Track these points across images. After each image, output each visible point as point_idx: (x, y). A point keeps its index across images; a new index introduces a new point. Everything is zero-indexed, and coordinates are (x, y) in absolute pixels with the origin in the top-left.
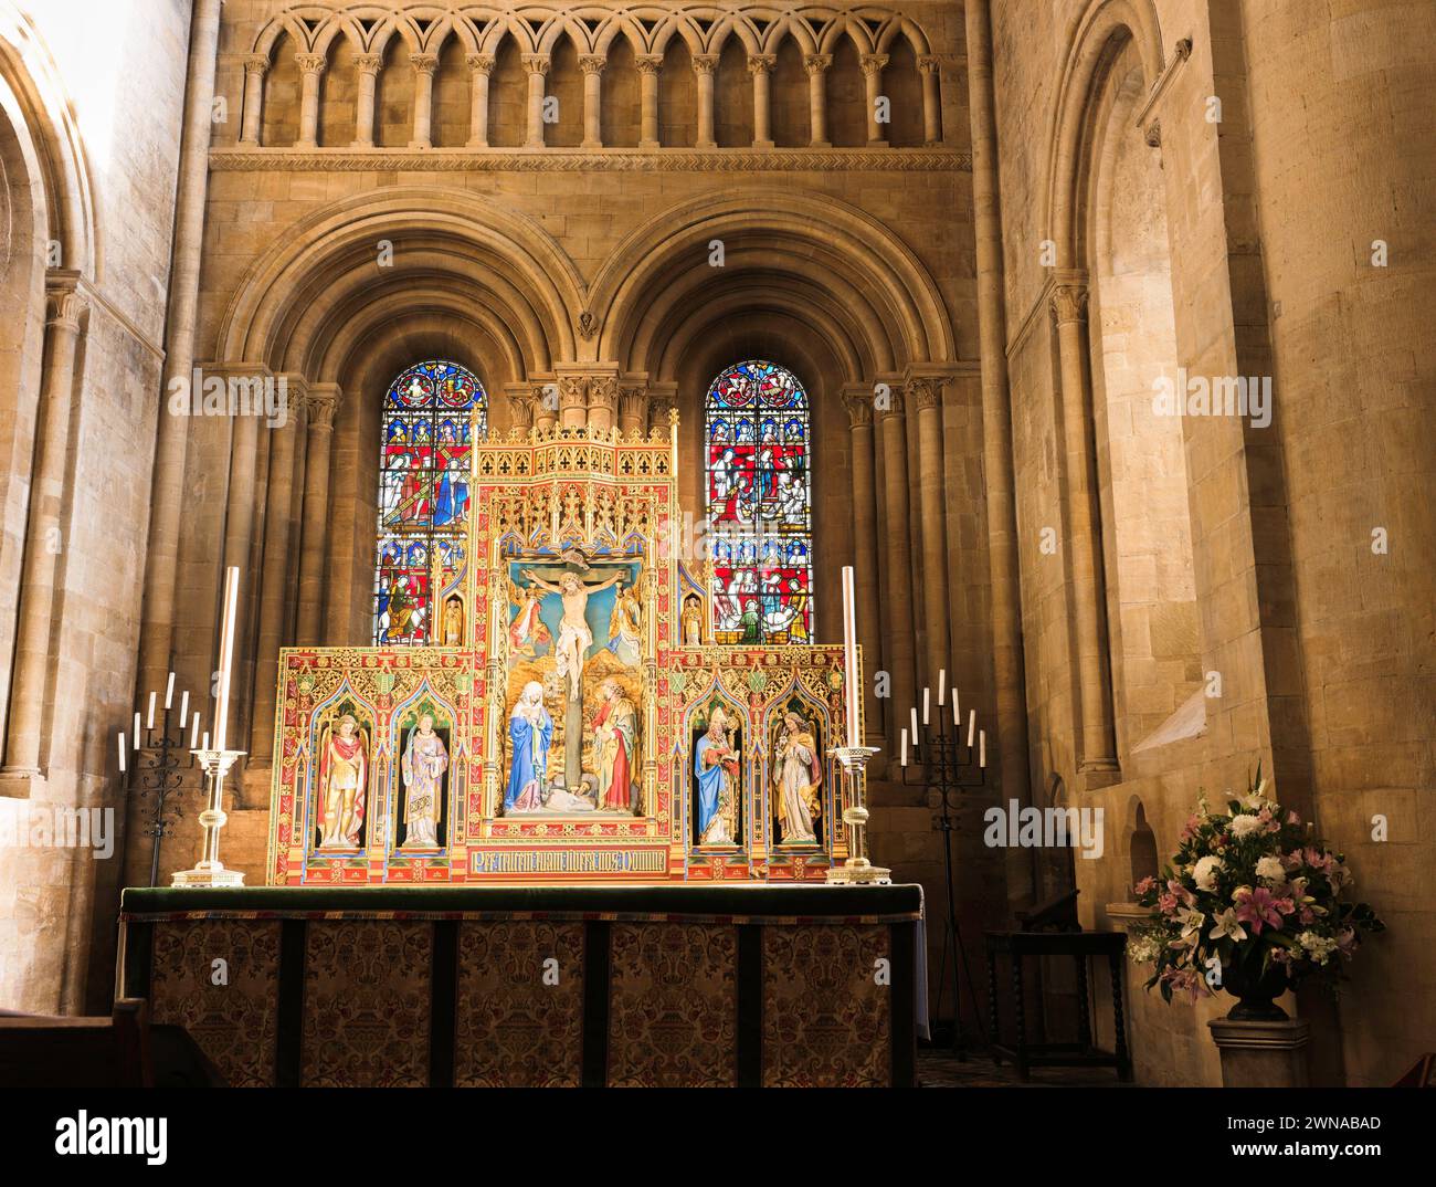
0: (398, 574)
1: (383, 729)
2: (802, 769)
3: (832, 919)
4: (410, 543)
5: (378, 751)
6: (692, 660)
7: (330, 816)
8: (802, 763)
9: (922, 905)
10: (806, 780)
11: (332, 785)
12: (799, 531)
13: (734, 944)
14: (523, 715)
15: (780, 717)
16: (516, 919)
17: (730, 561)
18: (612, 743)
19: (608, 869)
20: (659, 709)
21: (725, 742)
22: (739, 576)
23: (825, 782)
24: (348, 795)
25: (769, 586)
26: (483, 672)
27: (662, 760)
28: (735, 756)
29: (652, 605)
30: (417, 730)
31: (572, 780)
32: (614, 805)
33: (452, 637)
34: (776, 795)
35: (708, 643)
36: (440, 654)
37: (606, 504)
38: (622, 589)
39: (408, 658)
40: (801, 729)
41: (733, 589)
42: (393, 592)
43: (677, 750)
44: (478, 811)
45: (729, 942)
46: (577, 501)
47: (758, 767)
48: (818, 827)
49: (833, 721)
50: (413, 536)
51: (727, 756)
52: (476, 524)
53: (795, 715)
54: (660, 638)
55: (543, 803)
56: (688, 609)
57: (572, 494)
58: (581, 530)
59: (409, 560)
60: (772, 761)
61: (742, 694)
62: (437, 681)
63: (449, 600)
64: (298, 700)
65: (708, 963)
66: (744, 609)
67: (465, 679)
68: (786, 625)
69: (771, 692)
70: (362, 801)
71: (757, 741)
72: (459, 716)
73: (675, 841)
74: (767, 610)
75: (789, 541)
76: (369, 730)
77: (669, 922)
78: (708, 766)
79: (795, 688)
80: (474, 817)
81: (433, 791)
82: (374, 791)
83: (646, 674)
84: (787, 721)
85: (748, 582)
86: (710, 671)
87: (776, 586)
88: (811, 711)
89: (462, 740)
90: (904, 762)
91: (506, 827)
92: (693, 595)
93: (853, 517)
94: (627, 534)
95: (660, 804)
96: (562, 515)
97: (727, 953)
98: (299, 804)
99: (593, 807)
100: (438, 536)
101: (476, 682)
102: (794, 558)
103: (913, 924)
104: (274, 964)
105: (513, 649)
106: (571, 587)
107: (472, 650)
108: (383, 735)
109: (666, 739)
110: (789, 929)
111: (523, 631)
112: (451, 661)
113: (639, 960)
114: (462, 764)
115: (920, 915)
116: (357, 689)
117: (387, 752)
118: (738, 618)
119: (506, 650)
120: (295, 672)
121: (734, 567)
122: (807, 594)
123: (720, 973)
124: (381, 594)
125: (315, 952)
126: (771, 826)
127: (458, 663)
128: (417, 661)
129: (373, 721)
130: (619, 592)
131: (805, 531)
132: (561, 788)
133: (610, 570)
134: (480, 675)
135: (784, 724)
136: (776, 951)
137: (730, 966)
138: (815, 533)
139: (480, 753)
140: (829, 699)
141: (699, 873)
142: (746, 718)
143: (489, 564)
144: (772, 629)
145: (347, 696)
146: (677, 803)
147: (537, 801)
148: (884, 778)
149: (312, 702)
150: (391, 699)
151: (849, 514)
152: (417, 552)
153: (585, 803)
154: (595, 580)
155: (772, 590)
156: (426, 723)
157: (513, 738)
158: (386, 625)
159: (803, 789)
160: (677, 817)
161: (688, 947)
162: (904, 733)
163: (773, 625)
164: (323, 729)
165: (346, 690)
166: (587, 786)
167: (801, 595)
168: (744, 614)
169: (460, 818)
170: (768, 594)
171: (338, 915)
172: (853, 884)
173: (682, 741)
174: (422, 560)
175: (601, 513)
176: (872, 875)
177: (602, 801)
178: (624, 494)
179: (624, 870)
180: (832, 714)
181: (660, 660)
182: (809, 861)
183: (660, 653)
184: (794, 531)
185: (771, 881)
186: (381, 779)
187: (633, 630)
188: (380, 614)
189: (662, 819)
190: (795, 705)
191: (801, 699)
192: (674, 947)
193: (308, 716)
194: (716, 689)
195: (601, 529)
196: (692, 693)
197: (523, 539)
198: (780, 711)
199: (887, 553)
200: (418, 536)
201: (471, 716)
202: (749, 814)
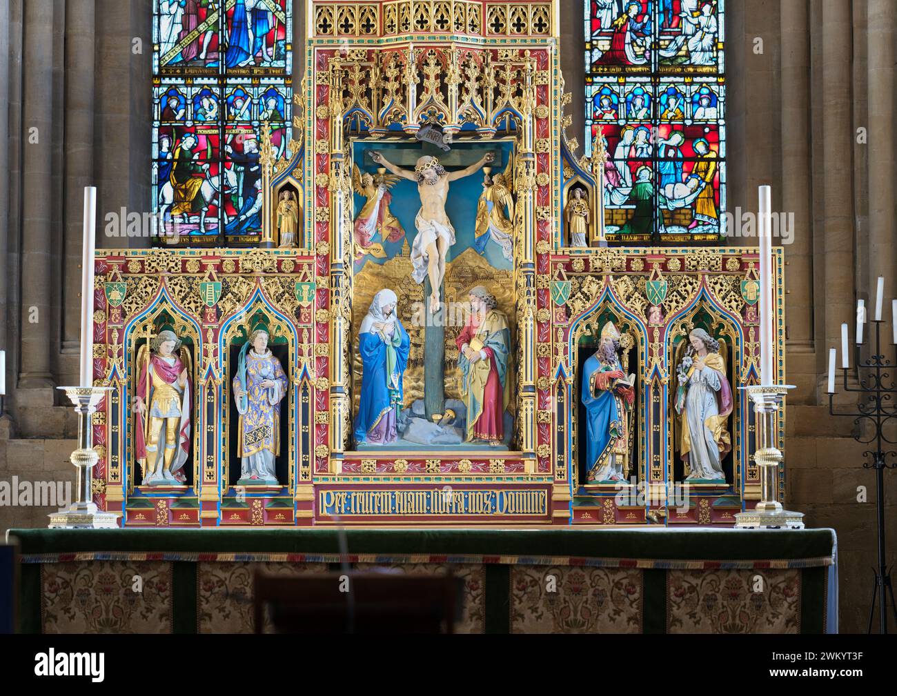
0: (181, 132)
1: (211, 347)
2: (710, 397)
3: (741, 563)
4: (196, 90)
5: (205, 373)
6: (578, 266)
7: (152, 448)
8: (711, 389)
9: (835, 550)
10: (714, 408)
11: (153, 413)
12: (708, 75)
13: (638, 589)
14: (374, 330)
15: (683, 333)
16: (413, 562)
17: (616, 115)
18: (482, 363)
19: (480, 511)
20: (539, 324)
21: (617, 364)
22: (628, 135)
23: (737, 410)
24: (172, 424)
25: (668, 148)
26: (327, 278)
27: (542, 384)
28: (630, 381)
29: (528, 197)
30: (251, 347)
31: (434, 406)
32: (485, 436)
33: (287, 235)
34: (678, 426)
35: (596, 244)
36: (275, 258)
37: (473, 73)
38: (491, 175)
39: (237, 262)
40: (709, 348)
41: (620, 152)
42: (177, 156)
43: (561, 373)
44: (326, 443)
45: (634, 587)
46: (438, 70)
47: (656, 393)
48: (727, 463)
49: (748, 339)
50: (199, 81)
51: (620, 381)
52: (314, 98)
53: (701, 332)
54: (540, 239)
55: (401, 434)
56: (573, 202)
57: (432, 62)
58: (443, 107)
59: (196, 112)
60: (674, 384)
61: (638, 306)
62: (272, 290)
63: (282, 190)
64: (108, 311)
65: (611, 606)
66: (635, 178)
67: (306, 288)
68: (689, 200)
69: (674, 304)
70: (187, 431)
71: (657, 362)
72: (300, 332)
73: (557, 479)
74: (665, 181)
75: (694, 88)
76: (191, 347)
77: (571, 566)
78: (597, 391)
79: (703, 299)
80: (321, 451)
81: (271, 420)
82: (202, 419)
83: (522, 281)
84: (692, 338)
85: (640, 143)
86: (600, 278)
87: (676, 148)
88: (721, 326)
89: (305, 360)
90: (831, 389)
91: (359, 462)
92: (578, 185)
93: (779, 63)
94: (498, 109)
95: (540, 436)
96: (420, 88)
97: (632, 597)
98: (115, 435)
99: (459, 439)
100: (232, 81)
101: (319, 290)
102: (701, 110)
103: (824, 569)
104: (166, 605)
105: (359, 249)
106: (430, 173)
107: (313, 253)
108: (211, 354)
109: (547, 359)
110: (696, 573)
111: (369, 228)
112: (288, 266)
113: (540, 604)
114: (305, 388)
115: (832, 560)
116: (177, 299)
117: (217, 374)
118: (627, 191)
119: (351, 250)
120: (102, 279)
121: (622, 123)
122: (718, 159)
123: (624, 616)
124: (161, 159)
125: (208, 594)
126: (670, 462)
127: (297, 268)
128: (248, 265)
129: (196, 337)
130: (486, 179)
131: (716, 75)
132: (420, 417)
133: (475, 151)
134: (324, 282)
135: (689, 342)
136: (682, 595)
137: (634, 610)
138: (729, 78)
139: (326, 376)
140: (743, 313)
141: (587, 516)
142: (642, 335)
143: (330, 147)
144: (671, 206)
145: (165, 306)
146: (561, 435)
147: (392, 431)
148: (811, 401)
149: (124, 315)
150: (218, 310)
151: (775, 58)
152: (206, 102)
153: (452, 435)
154: (458, 163)
155: (671, 153)
156: (261, 339)
157: (363, 356)
158: (169, 200)
159: (710, 420)
160: (561, 451)
161: (591, 592)
162: (832, 354)
163: (672, 199)
164: (138, 346)
165: (163, 300)
166: (452, 414)
167: (709, 160)
168: (634, 185)
169: (305, 451)
170: (667, 159)
171: (230, 557)
172: (764, 529)
173: (566, 361)
174: (213, 114)
175: (468, 84)
176: (782, 519)
177: (470, 433)
178: (495, 59)
179: (498, 513)
180: (747, 330)
181: (539, 265)
182: (716, 504)
183: (539, 256)
184: (702, 75)
185: (671, 525)
186: (210, 405)
187: (505, 226)
188: (161, 183)
189: (542, 453)
190: (702, 319)
191: (709, 311)
192: (577, 591)
193: (120, 331)
194: (607, 299)
195: (467, 104)
196: (578, 305)
197: (372, 116)
198: (683, 326)
199: (821, 114)
200: (206, 81)
201: (315, 331)
202: (647, 448)
